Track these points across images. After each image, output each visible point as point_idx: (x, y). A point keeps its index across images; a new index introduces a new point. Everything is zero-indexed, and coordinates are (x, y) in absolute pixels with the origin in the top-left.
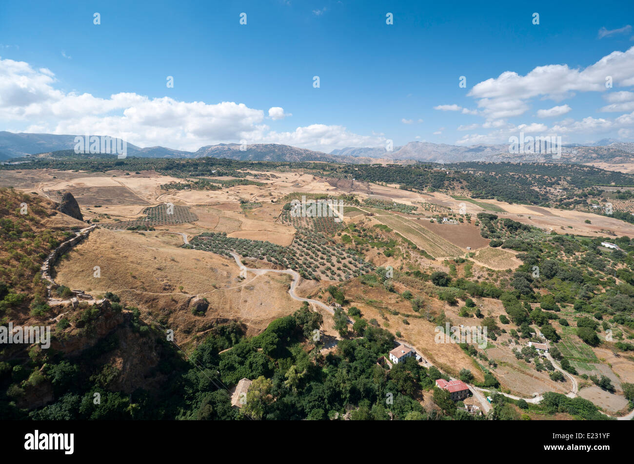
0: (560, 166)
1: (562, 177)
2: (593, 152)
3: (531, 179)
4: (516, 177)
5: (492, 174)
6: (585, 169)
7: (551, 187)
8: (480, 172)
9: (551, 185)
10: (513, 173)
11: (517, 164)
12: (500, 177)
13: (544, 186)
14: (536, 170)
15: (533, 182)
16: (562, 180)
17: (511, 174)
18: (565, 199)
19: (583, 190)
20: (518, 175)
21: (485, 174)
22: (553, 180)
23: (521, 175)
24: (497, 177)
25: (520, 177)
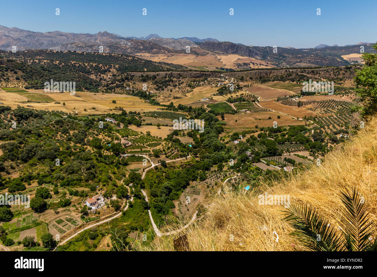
0: (114, 56)
1: (113, 65)
2: (140, 44)
3: (89, 67)
4: (77, 65)
5: (56, 62)
6: (130, 58)
7: (104, 74)
8: (45, 61)
9: (104, 72)
10: (75, 62)
11: (81, 54)
12: (63, 66)
13: (99, 74)
14: (96, 59)
15: (90, 70)
16: (112, 68)
17: (73, 62)
18: (110, 84)
19: (122, 76)
20: (78, 64)
21: (49, 63)
22: (106, 68)
23: (81, 64)
24: (61, 66)
25: (80, 65)
